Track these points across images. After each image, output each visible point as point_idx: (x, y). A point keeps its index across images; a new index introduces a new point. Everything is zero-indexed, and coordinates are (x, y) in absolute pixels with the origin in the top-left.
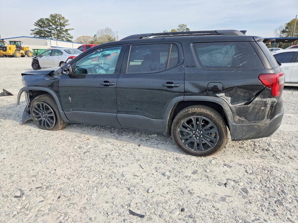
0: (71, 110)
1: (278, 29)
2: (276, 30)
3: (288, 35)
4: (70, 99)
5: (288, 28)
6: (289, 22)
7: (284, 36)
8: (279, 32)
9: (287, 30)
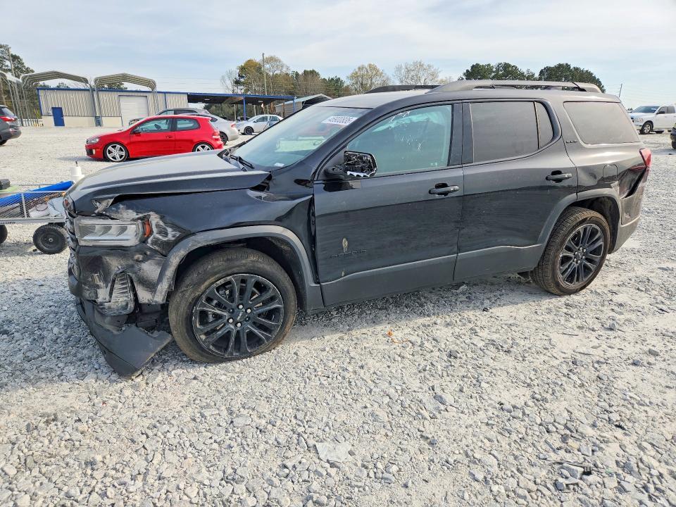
0: (343, 274)
1: (226, 78)
2: (223, 78)
3: (247, 90)
4: (345, 243)
5: (242, 77)
6: (243, 65)
7: (240, 90)
8: (229, 83)
9: (242, 80)
